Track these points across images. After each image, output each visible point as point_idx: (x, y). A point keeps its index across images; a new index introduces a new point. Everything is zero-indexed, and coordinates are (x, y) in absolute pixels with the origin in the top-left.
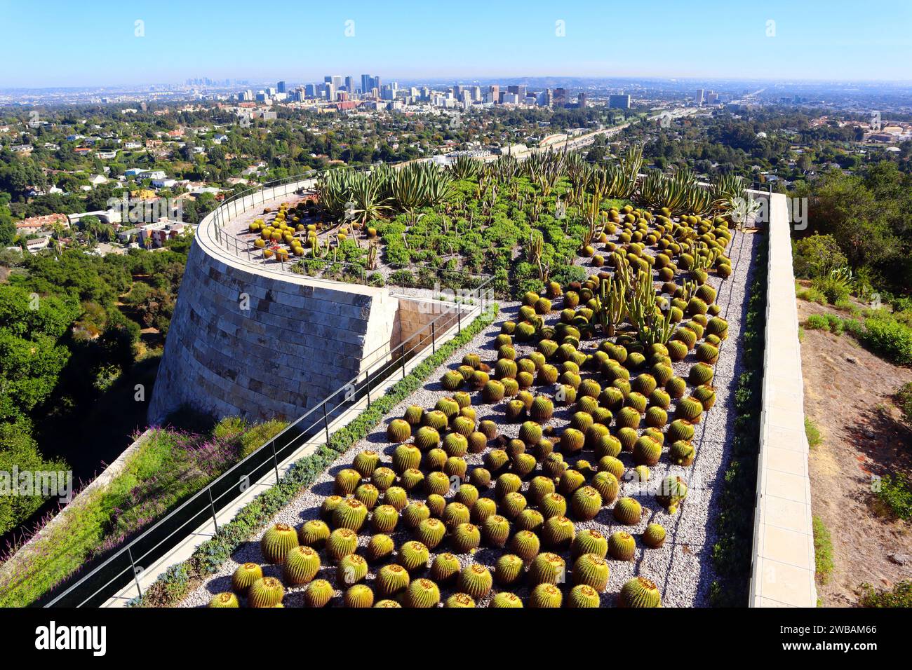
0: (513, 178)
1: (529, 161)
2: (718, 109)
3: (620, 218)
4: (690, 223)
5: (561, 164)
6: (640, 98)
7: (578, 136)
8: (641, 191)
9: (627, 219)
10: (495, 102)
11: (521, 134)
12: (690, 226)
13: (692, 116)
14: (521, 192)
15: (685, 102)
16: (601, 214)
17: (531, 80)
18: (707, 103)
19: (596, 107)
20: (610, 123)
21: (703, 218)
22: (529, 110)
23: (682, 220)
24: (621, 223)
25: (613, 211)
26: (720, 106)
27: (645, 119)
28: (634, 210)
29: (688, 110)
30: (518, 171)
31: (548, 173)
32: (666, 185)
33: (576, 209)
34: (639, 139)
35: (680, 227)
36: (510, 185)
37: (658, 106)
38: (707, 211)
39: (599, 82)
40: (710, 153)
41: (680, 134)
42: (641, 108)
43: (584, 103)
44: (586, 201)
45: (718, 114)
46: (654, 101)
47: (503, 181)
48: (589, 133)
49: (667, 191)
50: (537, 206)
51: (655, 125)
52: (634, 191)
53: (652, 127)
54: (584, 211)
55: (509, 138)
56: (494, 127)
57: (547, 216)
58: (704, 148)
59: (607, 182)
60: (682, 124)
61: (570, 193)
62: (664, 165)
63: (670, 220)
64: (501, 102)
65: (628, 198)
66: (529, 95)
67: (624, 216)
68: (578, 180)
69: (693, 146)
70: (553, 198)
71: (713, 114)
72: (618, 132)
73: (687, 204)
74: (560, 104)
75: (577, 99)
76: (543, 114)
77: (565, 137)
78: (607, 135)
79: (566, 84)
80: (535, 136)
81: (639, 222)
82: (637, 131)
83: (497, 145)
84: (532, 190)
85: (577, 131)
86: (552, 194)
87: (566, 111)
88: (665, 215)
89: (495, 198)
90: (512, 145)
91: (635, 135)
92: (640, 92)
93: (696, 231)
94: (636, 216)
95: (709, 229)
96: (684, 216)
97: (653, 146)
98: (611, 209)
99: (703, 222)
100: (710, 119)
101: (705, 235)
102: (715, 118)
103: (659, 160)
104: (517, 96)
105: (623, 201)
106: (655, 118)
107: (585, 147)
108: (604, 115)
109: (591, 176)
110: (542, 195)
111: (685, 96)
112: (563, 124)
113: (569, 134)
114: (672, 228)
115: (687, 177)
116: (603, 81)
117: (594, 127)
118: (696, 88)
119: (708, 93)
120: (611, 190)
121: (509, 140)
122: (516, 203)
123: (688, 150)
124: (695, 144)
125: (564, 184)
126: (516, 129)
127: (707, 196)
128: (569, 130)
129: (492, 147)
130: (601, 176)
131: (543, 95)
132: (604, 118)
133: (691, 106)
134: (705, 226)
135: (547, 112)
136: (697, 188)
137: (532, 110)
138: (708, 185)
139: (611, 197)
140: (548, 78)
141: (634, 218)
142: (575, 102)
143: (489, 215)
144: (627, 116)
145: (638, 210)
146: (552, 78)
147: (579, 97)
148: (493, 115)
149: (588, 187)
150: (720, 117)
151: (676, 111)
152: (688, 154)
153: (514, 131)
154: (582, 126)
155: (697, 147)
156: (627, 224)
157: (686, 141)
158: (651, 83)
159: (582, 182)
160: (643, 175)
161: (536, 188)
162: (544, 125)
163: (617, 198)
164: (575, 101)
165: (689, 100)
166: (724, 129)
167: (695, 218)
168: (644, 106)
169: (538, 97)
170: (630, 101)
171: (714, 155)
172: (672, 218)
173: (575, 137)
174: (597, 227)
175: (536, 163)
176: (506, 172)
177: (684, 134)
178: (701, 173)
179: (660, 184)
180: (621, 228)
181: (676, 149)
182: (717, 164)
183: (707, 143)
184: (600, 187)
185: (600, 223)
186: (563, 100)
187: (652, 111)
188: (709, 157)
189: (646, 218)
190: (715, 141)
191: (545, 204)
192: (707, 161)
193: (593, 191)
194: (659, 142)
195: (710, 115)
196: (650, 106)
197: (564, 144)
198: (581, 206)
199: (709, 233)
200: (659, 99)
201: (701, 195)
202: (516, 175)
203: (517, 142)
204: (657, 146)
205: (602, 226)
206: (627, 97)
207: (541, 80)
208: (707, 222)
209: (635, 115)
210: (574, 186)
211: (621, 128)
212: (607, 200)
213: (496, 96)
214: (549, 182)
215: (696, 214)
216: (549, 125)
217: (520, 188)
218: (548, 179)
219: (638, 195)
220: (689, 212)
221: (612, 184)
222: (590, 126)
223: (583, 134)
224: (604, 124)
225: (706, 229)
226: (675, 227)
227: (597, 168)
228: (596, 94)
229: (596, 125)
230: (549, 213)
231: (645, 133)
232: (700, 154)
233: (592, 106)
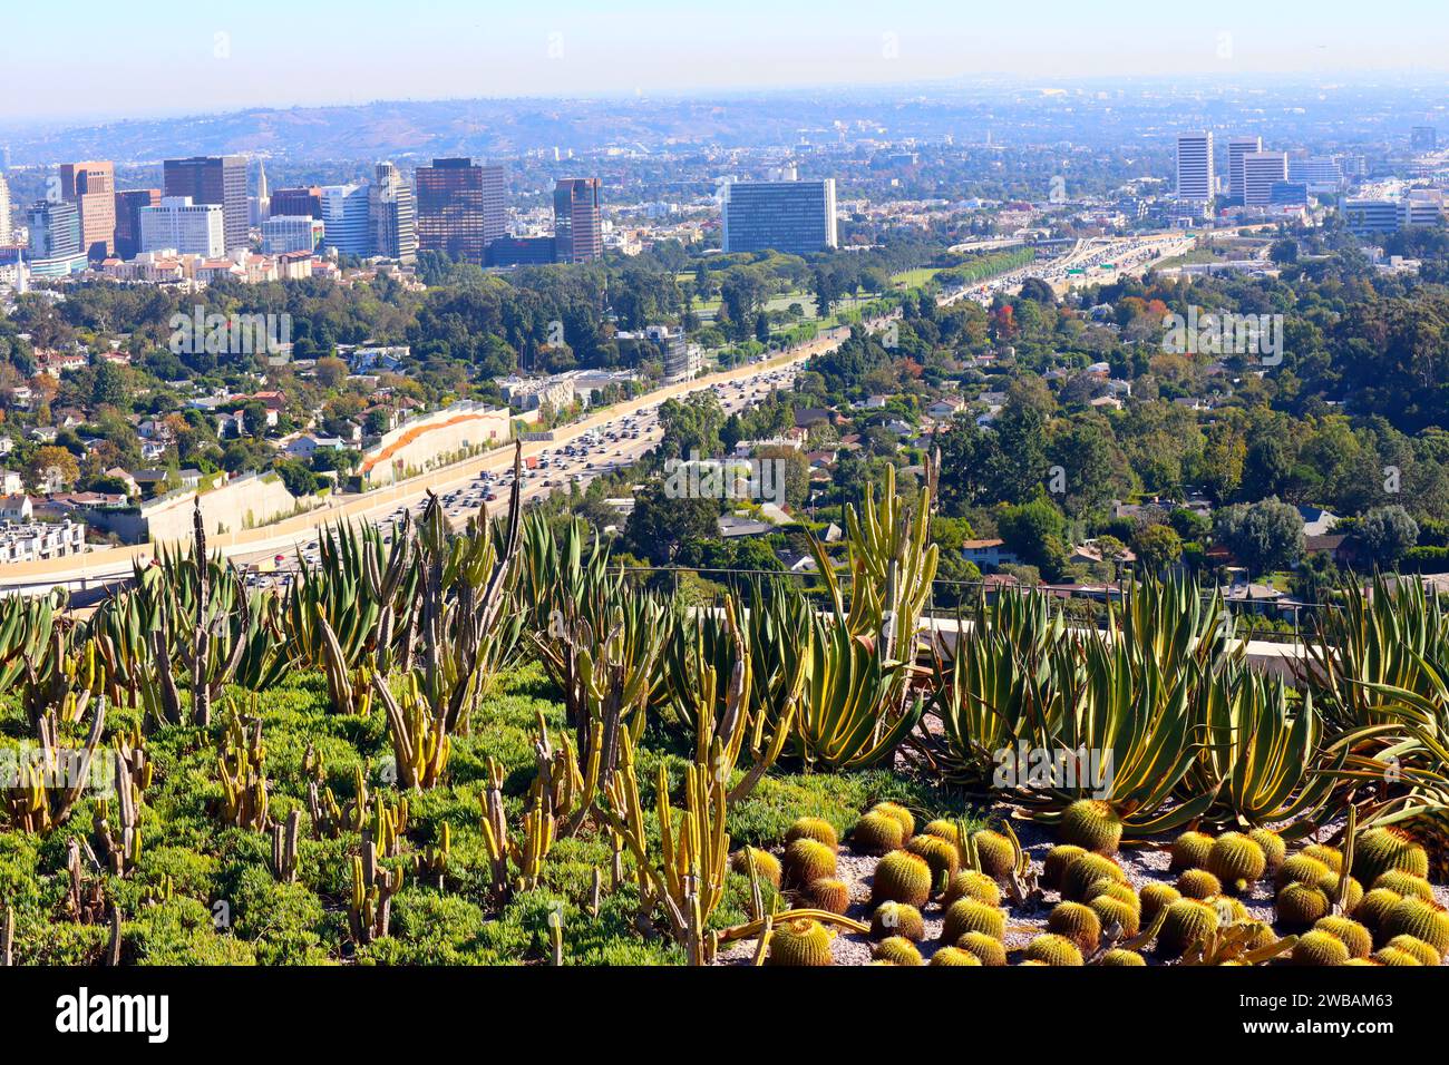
0: (229, 689)
1: (311, 588)
2: (1299, 231)
3: (848, 877)
4: (1230, 874)
5: (494, 599)
6: (891, 195)
7: (571, 415)
8: (945, 715)
9: (887, 885)
10: (98, 252)
11: (254, 420)
12: (1230, 890)
13: (1172, 274)
14: (281, 774)
15: (1125, 204)
16: (740, 867)
17: (288, 123)
18: (1239, 201)
19: (656, 252)
20: (738, 332)
21: (1294, 837)
22: (289, 284)
23: (1183, 860)
24: (856, 911)
25: (807, 845)
26: (1308, 215)
27: (927, 304)
28: (920, 828)
29: (1151, 243)
30: (258, 645)
31: (425, 656)
32: (1082, 674)
33: (600, 848)
34: (906, 410)
35: (1181, 903)
36: (218, 736)
37: (986, 231)
38: (1312, 799)
39: (656, 117)
40: (1285, 463)
41: (1117, 372)
42: (895, 246)
43: (586, 231)
44: (650, 798)
45: (1303, 255)
46: (964, 206)
47: (172, 714)
48: (628, 392)
49: (1085, 704)
50: (377, 850)
51: (980, 329)
52: (910, 720)
53: (967, 345)
54: (643, 860)
55: (184, 444)
56: (96, 388)
57: (438, 902)
58: (1250, 437)
59: (760, 677)
60: (1123, 317)
61: (561, 759)
62: (1053, 543)
63: (1122, 868)
64: (129, 244)
65: (884, 761)
66: (282, 204)
67: (868, 865)
68: (598, 684)
69: (1194, 429)
70: (465, 796)
71: (1277, 255)
72: (784, 384)
73: (1201, 769)
74: (455, 245)
75: (547, 213)
76: (369, 305)
77: (499, 422)
78: (732, 397)
79: (486, 139)
80: (329, 429)
81: (957, 892)
82: (887, 372)
83: (116, 488)
84: (340, 755)
85: (565, 389)
86: (460, 772)
87: (493, 280)
88: (1091, 842)
89: (139, 815)
90: (205, 487)
91: (879, 388)
92: (888, 163)
93: (1265, 917)
94: (937, 862)
95: (1333, 895)
96: (1193, 838)
97: (982, 448)
98: (795, 834)
99: (1297, 859)
100: (1266, 284)
101: (1315, 936)
102: (1289, 276)
103: (1024, 523)
104: (215, 217)
105: (856, 783)
106: (980, 292)
107: (617, 475)
108: (705, 297)
109: (667, 651)
110: (404, 783)
111: (1119, 171)
112: (482, 352)
113: (517, 406)
114: (1133, 909)
115: (1185, 621)
116: (686, 110)
117: (650, 360)
118: (1178, 127)
119: (1238, 149)
120: (785, 728)
121: (185, 455)
122: (256, 840)
123: (1168, 455)
124: (1202, 418)
125: (522, 707)
126: (224, 396)
127: (1297, 712)
128: (517, 386)
129: (92, 500)
130: (721, 652)
131: (363, 201)
132: (708, 309)
133: (1159, 220)
134: (1309, 882)
135: (389, 290)
136: (1245, 678)
137: (308, 287)
138: (1294, 650)
139: (790, 764)
140: (380, 108)
141: (923, 874)
142: (539, 231)
143: (105, 914)
144: (826, 293)
145: (941, 824)
146: (406, 108)
147: (561, 203)
148: (91, 324)
149: (654, 716)
150: (1314, 270)
151: (1083, 251)
152: (1175, 474)
153: (210, 403)
154: (587, 353)
155: (1214, 438)
156: (892, 909)
157: (1156, 409)
158: (938, 112)
159: (617, 692)
160: (948, 625)
161: (364, 741)
162: (379, 363)
163: (822, 767)
164: (539, 225)
165: (1147, 191)
166: (1339, 331)
167: (1254, 845)
168: (911, 236)
169: (337, 212)
170: (834, 214)
171: (1308, 471)
172: (1128, 851)
173: (552, 420)
174: (728, 939)
175: (350, 599)
176: (185, 661)
177: (1141, 368)
178: (1252, 576)
179: (1044, 671)
180: (859, 937)
181: (1107, 449)
182: (1327, 520)
183: (1265, 413)
184: (721, 713)
185: (740, 921)
186: (471, 221)
187: (956, 261)
188: (1287, 487)
189: (991, 865)
190: (1304, 393)
191: (422, 833)
192: (1273, 503)
193: (682, 740)
194: (1015, 423)
195: (1261, 264)
196: (946, 232)
197: (500, 463)
198: (627, 824)
199: (1337, 919)
200: (989, 192)
201: (1270, 718)
202: (247, 675)
203: (232, 465)
204: (1006, 444)
205: (753, 933)
206: (819, 191)
207: (343, 120)
208: (1318, 861)
209: (870, 286)
210: (578, 718)
211: (803, 355)
212: (766, 782)
213: (100, 221)
214: (436, 709)
215: (1257, 819)
216: (404, 365)
217: (270, 748)
218: (426, 687)
219: (931, 741)
220: (1214, 812)
221: (783, 691)
222: (630, 357)
223: (598, 400)
224: (706, 342)
225: (1318, 898)
226: (1150, 905)
227: (695, 602)
228: (653, 184)
229: (665, 348)
230: (453, 886)
231: (931, 376)
232: (1233, 472)
233: (633, 250)
